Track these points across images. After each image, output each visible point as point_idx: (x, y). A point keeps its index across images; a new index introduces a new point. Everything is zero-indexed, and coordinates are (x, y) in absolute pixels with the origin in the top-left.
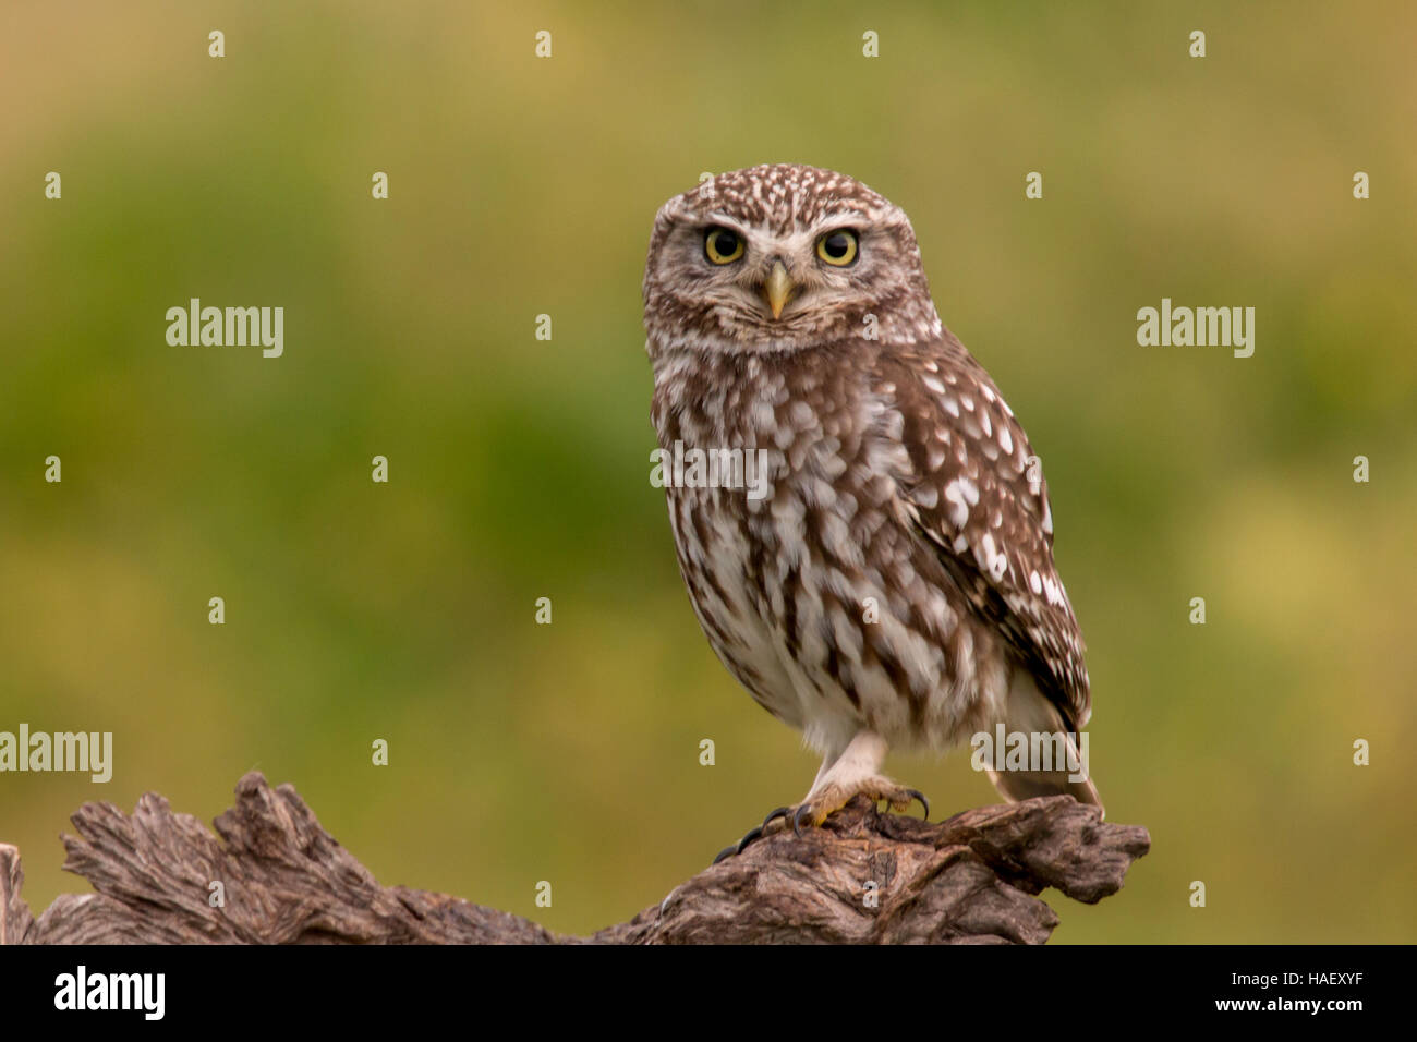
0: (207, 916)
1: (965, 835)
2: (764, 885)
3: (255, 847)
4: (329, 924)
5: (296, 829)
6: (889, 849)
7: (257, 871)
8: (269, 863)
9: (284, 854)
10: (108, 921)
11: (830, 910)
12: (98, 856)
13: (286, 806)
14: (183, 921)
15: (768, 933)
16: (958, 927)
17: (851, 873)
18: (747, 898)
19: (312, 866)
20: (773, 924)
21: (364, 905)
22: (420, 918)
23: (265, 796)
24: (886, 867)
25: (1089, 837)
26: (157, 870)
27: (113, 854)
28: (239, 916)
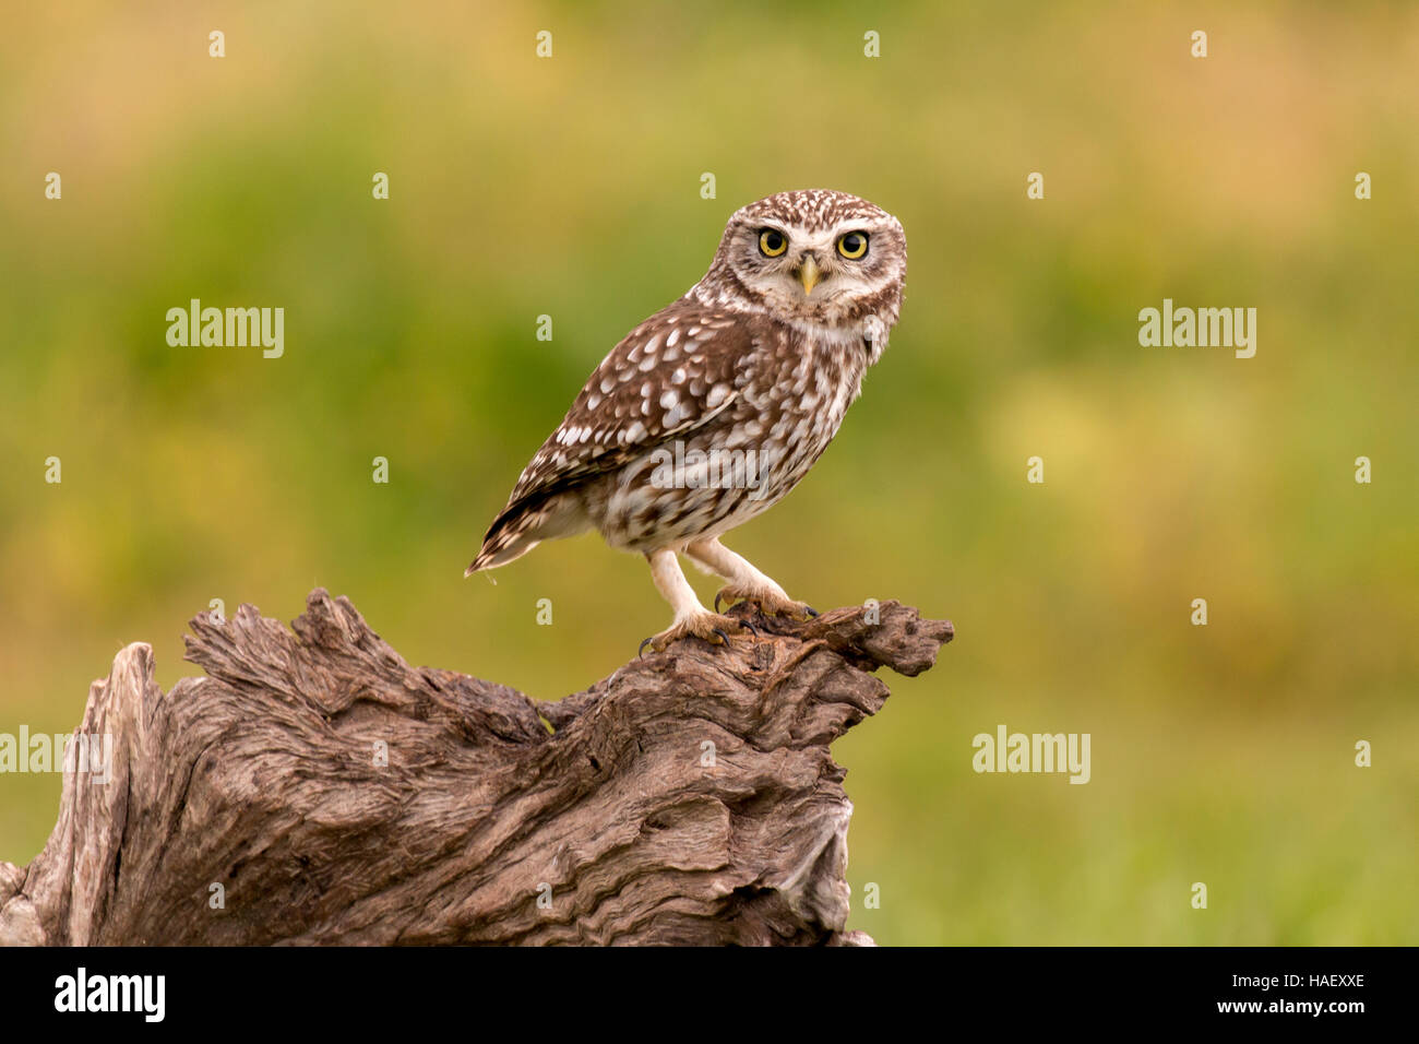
0: (287, 691)
1: (821, 631)
2: (681, 667)
3: (321, 641)
4: (372, 694)
5: (349, 628)
6: (770, 641)
7: (322, 659)
8: (330, 652)
9: (342, 645)
10: (216, 696)
11: (726, 685)
12: (209, 650)
13: (342, 611)
14: (269, 695)
15: (684, 701)
16: (819, 697)
17: (742, 659)
18: (669, 677)
19: (361, 654)
20: (687, 696)
21: (398, 682)
22: (438, 689)
23: (327, 605)
24: (767, 654)
25: (911, 629)
26: (251, 659)
27: (219, 648)
28: (309, 690)
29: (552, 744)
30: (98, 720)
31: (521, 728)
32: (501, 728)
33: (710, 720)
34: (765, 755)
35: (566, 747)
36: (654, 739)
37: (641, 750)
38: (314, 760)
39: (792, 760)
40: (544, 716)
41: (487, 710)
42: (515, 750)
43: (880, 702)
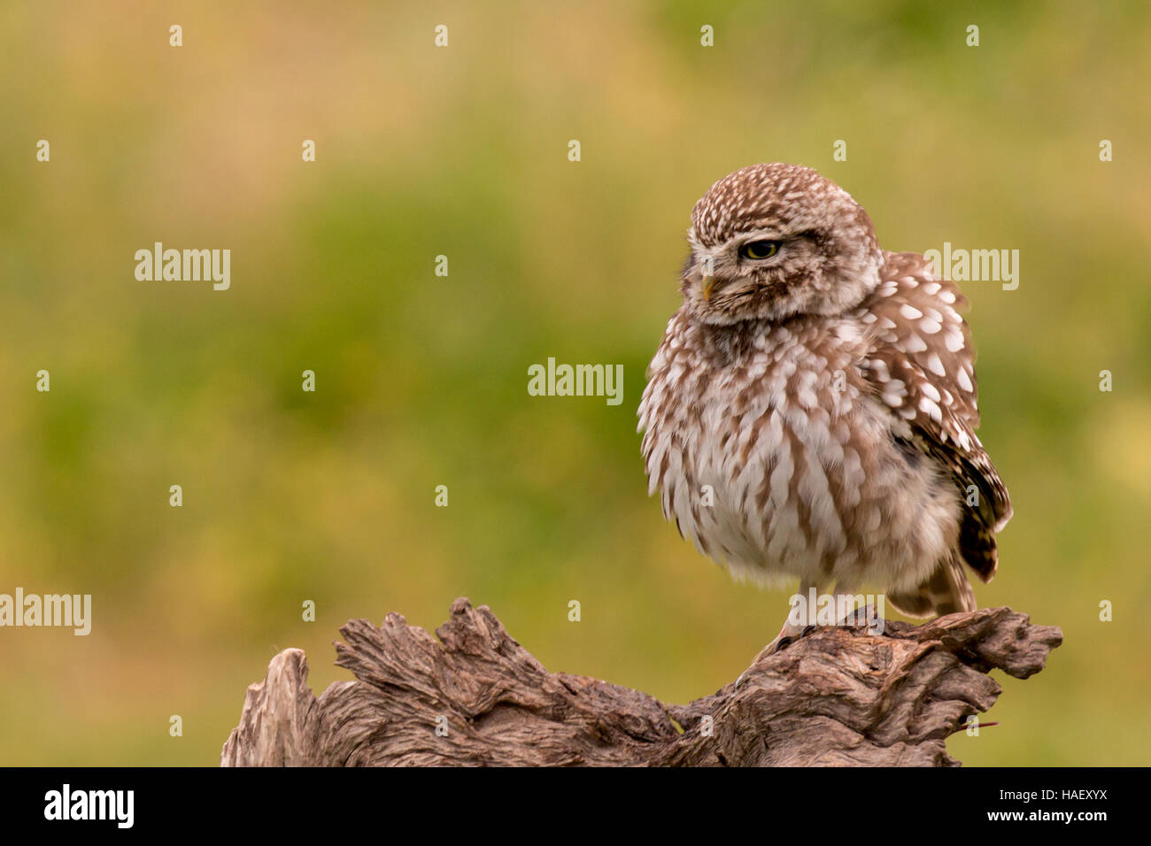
0: (431, 695)
1: (938, 634)
2: (804, 668)
3: (463, 648)
4: (513, 698)
5: (491, 635)
6: (887, 643)
7: (465, 664)
8: (473, 658)
9: (483, 652)
10: (366, 699)
11: (848, 685)
12: (359, 655)
13: (484, 620)
14: (416, 698)
15: (807, 700)
16: (934, 695)
17: (861, 660)
18: (793, 677)
19: (502, 660)
20: (810, 695)
21: (537, 686)
22: (574, 693)
23: (470, 614)
24: (886, 655)
25: (1021, 634)
26: (399, 665)
27: (368, 654)
28: (453, 694)
29: (682, 743)
30: (254, 721)
31: (653, 728)
32: (634, 728)
33: (831, 717)
34: (883, 750)
35: (696, 745)
36: (779, 736)
37: (767, 747)
38: (457, 759)
39: (909, 754)
40: (675, 719)
41: (620, 712)
42: (647, 749)
43: (992, 699)
